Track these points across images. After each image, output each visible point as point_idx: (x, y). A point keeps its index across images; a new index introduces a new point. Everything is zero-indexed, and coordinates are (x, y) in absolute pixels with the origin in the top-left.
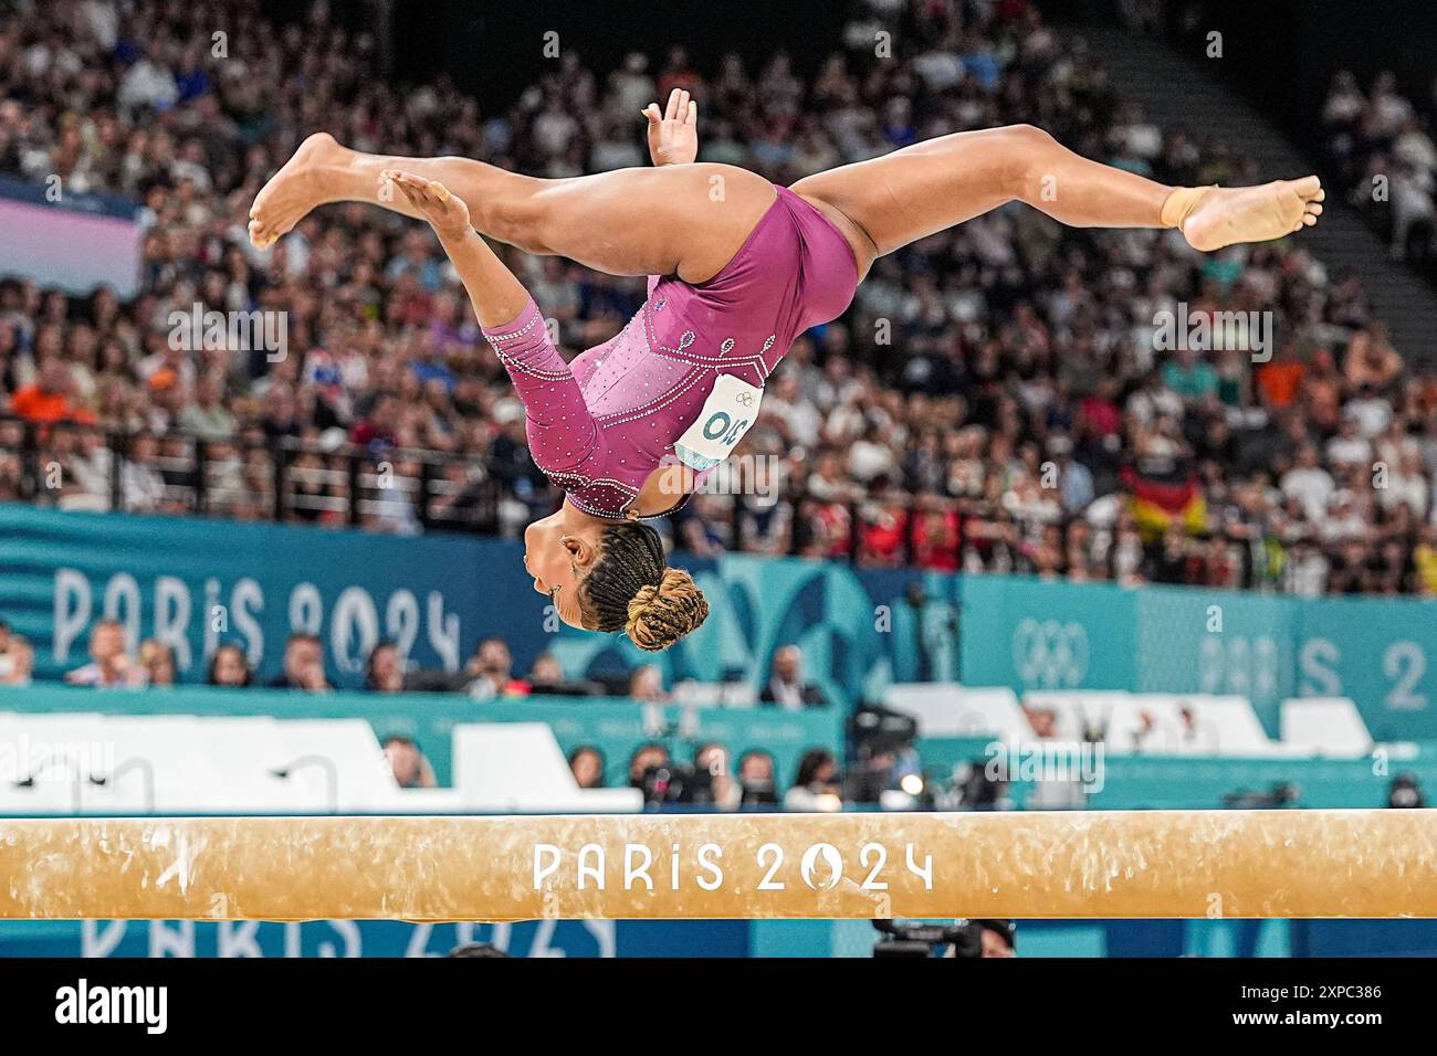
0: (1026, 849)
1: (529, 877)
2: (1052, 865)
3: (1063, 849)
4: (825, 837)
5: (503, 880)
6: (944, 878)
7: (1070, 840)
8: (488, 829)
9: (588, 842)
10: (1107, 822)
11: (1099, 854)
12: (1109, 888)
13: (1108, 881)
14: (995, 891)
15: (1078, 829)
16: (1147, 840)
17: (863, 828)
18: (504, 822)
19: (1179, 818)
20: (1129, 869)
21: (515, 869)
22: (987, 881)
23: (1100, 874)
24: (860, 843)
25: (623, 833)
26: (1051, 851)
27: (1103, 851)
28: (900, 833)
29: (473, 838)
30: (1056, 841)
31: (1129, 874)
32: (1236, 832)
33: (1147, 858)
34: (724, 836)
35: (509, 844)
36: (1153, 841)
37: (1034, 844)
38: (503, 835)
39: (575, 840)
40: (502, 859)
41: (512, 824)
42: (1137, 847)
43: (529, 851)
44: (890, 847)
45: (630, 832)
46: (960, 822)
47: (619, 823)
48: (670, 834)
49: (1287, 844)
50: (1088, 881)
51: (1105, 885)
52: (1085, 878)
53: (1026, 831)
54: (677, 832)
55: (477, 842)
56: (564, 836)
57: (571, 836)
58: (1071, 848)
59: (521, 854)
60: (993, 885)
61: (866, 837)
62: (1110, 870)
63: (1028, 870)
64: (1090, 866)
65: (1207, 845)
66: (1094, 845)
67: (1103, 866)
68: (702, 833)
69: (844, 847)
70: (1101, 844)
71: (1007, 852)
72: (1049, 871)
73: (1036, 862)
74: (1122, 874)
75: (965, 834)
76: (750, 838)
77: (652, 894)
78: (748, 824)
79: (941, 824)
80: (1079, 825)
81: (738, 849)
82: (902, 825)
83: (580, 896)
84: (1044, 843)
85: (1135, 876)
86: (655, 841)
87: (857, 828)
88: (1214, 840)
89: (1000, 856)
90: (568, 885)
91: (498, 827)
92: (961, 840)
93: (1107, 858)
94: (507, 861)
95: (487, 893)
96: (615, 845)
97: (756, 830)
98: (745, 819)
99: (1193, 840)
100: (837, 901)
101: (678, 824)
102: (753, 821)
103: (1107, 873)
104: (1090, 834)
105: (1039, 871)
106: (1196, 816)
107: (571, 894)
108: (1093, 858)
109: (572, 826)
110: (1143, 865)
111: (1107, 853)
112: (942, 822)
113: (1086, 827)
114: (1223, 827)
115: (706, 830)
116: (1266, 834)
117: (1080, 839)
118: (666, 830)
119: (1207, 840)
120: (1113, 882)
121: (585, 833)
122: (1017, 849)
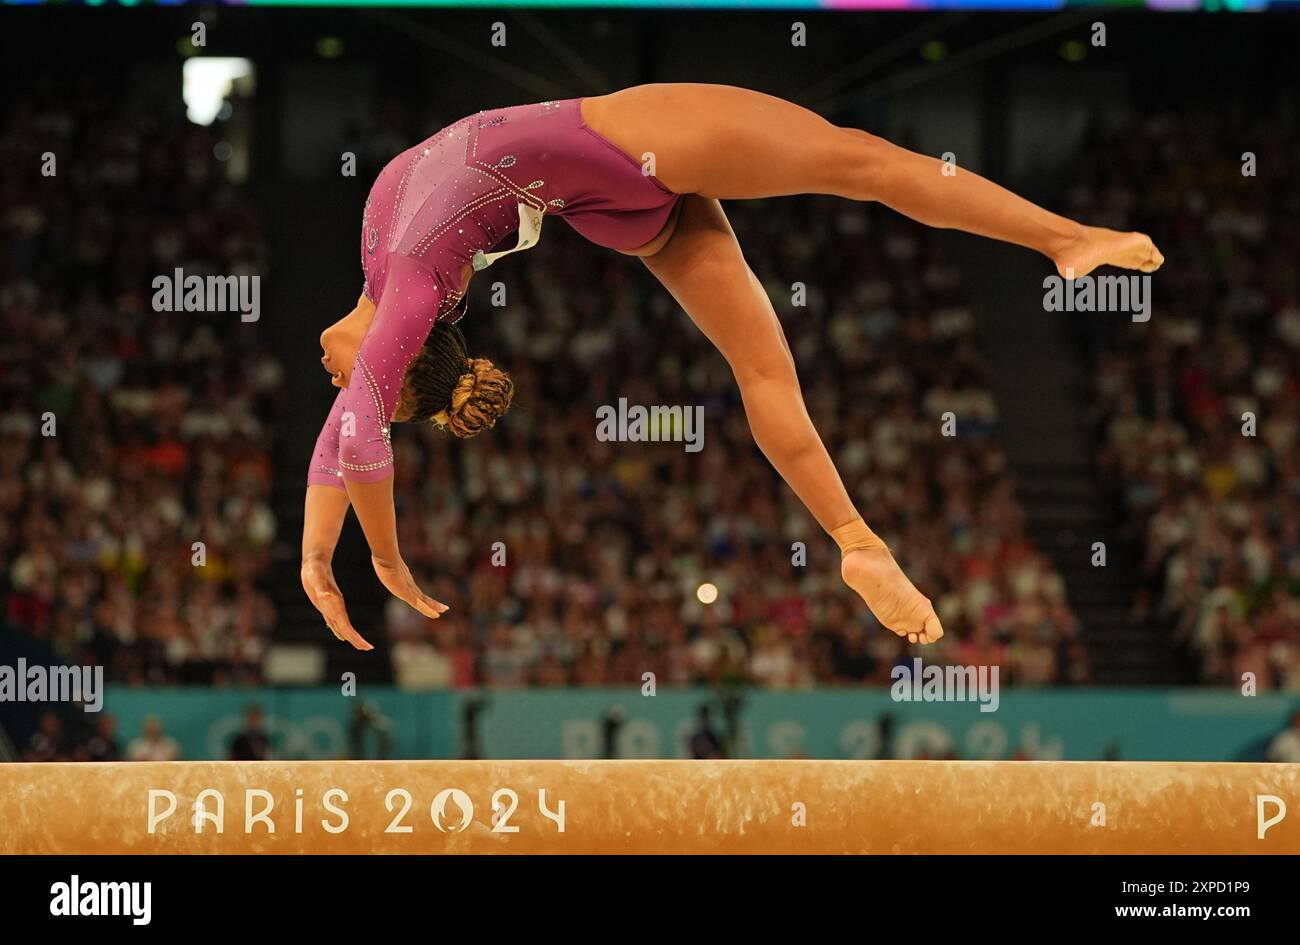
0: (660, 795)
1: (144, 821)
2: (686, 810)
3: (696, 795)
4: (454, 783)
5: (114, 824)
6: (577, 822)
7: (703, 787)
8: (96, 775)
9: (206, 787)
10: (738, 769)
11: (733, 800)
12: (742, 832)
13: (741, 825)
14: (628, 834)
15: (710, 776)
16: (779, 788)
17: (491, 775)
18: (113, 768)
19: (810, 766)
20: (763, 814)
21: (127, 814)
22: (620, 824)
23: (735, 818)
24: (491, 789)
25: (242, 779)
26: (684, 796)
27: (737, 797)
28: (530, 780)
29: (81, 783)
30: (689, 787)
31: (763, 818)
32: (866, 781)
33: (780, 804)
34: (348, 781)
35: (120, 789)
36: (786, 788)
37: (667, 790)
38: (113, 780)
39: (191, 785)
40: (113, 804)
41: (120, 770)
42: (770, 794)
43: (143, 797)
44: (521, 794)
45: (249, 777)
46: (591, 768)
47: (237, 769)
48: (292, 779)
49: (917, 792)
50: (722, 825)
51: (738, 828)
52: (719, 822)
53: (658, 778)
54: (299, 778)
55: (85, 786)
56: (180, 781)
57: (187, 782)
58: (704, 795)
59: (136, 799)
60: (626, 829)
61: (496, 784)
62: (744, 814)
63: (662, 815)
64: (724, 811)
65: (840, 793)
66: (727, 792)
67: (737, 811)
68: (325, 779)
69: (476, 792)
70: (735, 790)
71: (641, 797)
72: (683, 816)
73: (671, 807)
74: (756, 818)
75: (597, 780)
76: (376, 784)
77: (274, 838)
78: (373, 770)
79: (570, 772)
80: (711, 773)
81: (364, 793)
82: (532, 771)
83: (197, 840)
84: (678, 790)
85: (769, 819)
86: (275, 786)
87: (487, 774)
88: (846, 788)
89: (633, 802)
90: (184, 829)
91: (108, 773)
92: (593, 786)
93: (741, 804)
94: (119, 806)
95: (97, 837)
96: (234, 791)
97: (381, 776)
98: (369, 766)
99: (825, 787)
100: (466, 843)
101: (300, 770)
102: (377, 767)
103: (741, 817)
104: (723, 781)
105: (672, 816)
106: (824, 766)
107: (187, 839)
108: (727, 804)
109: (186, 772)
110: (776, 810)
111: (741, 800)
112: (573, 768)
113: (717, 774)
114: (853, 776)
115: (330, 776)
116: (896, 783)
117: (712, 785)
118: (288, 776)
119: (838, 787)
120: (747, 826)
121: (201, 778)
122: (651, 794)
